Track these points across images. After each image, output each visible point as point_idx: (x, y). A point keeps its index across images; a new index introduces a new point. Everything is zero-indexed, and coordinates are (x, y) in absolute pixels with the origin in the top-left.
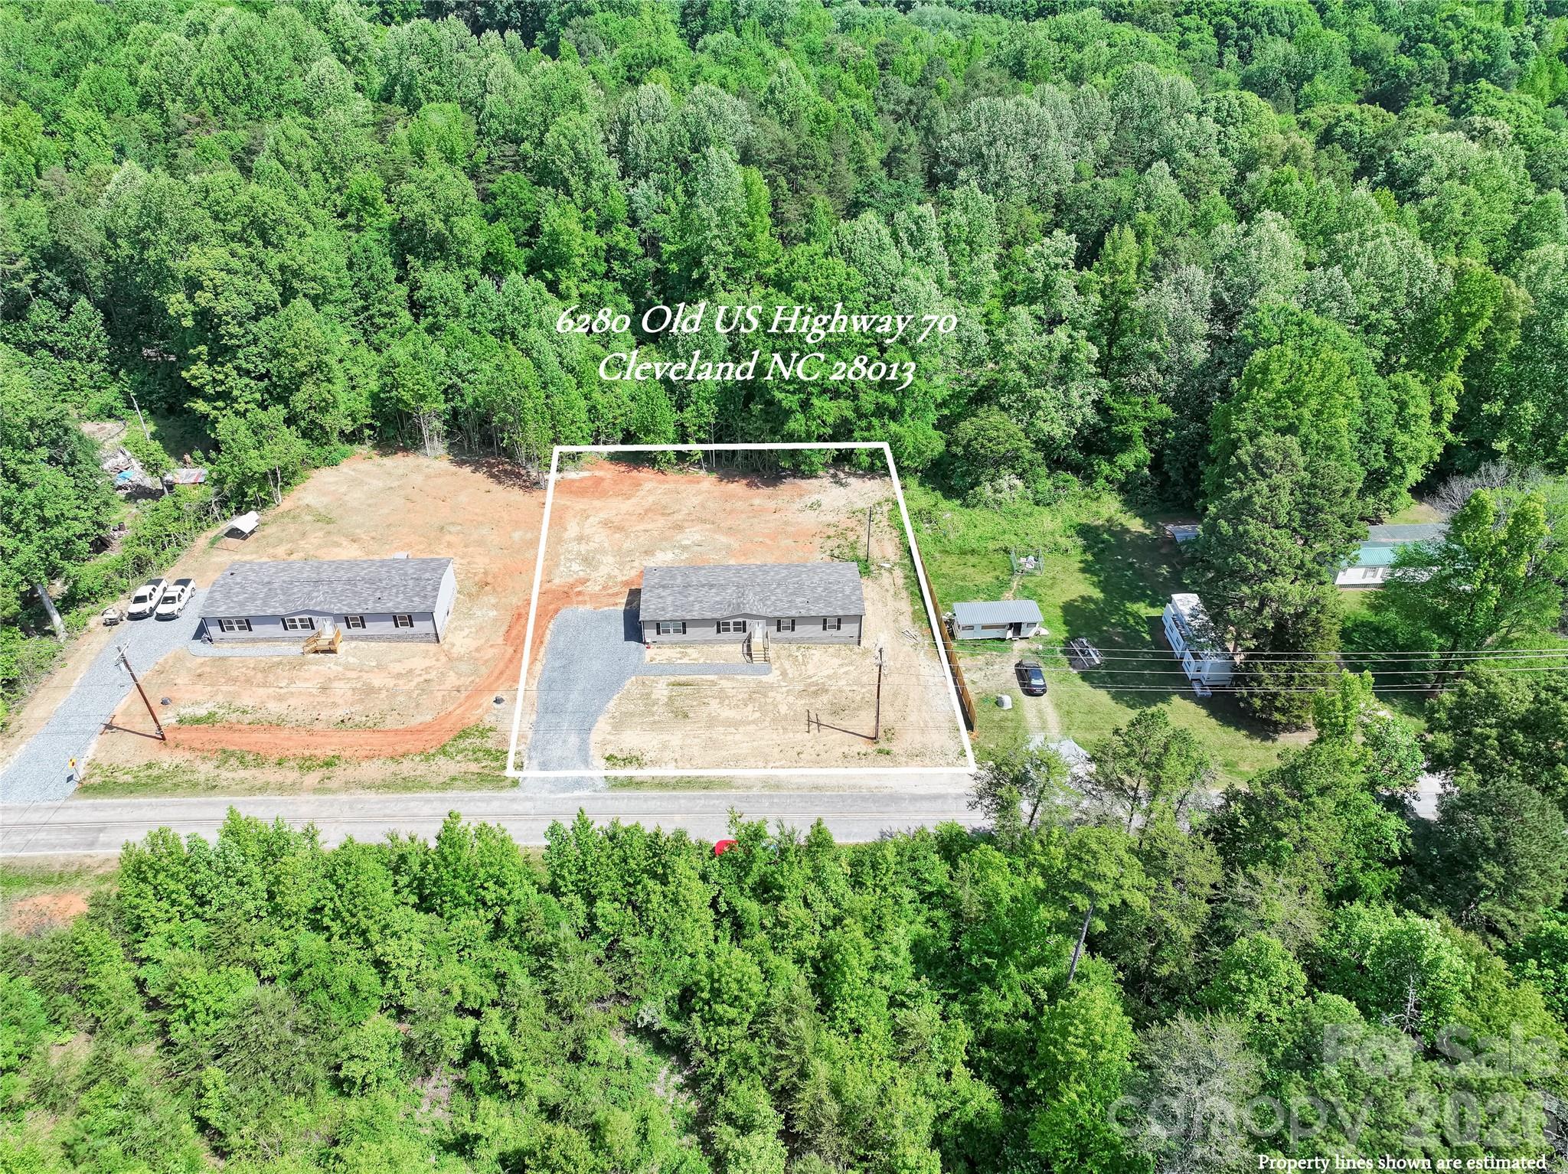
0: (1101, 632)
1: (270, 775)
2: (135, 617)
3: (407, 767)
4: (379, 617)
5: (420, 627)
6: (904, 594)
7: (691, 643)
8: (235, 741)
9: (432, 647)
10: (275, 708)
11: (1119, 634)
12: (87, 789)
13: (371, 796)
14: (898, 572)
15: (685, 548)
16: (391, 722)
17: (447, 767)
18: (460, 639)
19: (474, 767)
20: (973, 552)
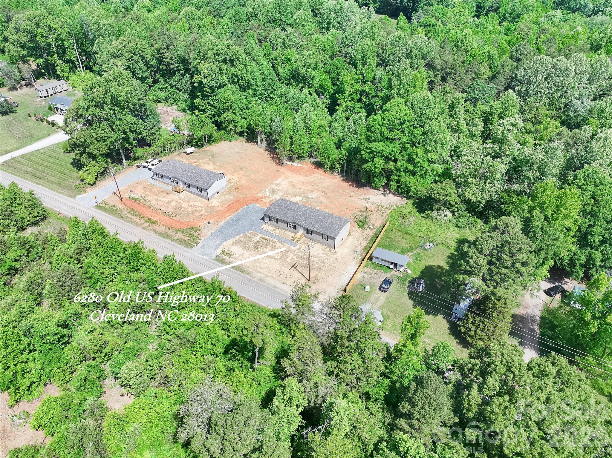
0: (434, 280)
1: (138, 220)
2: (144, 167)
3: (170, 232)
4: (195, 186)
5: (204, 193)
6: (369, 239)
7: (279, 228)
8: (137, 207)
9: (206, 201)
10: (154, 202)
11: (440, 284)
12: (98, 207)
13: (154, 235)
14: (374, 231)
15: (308, 198)
16: (177, 218)
17: (180, 235)
18: (215, 202)
19: (186, 238)
20: (410, 234)
